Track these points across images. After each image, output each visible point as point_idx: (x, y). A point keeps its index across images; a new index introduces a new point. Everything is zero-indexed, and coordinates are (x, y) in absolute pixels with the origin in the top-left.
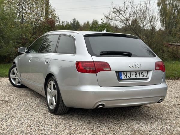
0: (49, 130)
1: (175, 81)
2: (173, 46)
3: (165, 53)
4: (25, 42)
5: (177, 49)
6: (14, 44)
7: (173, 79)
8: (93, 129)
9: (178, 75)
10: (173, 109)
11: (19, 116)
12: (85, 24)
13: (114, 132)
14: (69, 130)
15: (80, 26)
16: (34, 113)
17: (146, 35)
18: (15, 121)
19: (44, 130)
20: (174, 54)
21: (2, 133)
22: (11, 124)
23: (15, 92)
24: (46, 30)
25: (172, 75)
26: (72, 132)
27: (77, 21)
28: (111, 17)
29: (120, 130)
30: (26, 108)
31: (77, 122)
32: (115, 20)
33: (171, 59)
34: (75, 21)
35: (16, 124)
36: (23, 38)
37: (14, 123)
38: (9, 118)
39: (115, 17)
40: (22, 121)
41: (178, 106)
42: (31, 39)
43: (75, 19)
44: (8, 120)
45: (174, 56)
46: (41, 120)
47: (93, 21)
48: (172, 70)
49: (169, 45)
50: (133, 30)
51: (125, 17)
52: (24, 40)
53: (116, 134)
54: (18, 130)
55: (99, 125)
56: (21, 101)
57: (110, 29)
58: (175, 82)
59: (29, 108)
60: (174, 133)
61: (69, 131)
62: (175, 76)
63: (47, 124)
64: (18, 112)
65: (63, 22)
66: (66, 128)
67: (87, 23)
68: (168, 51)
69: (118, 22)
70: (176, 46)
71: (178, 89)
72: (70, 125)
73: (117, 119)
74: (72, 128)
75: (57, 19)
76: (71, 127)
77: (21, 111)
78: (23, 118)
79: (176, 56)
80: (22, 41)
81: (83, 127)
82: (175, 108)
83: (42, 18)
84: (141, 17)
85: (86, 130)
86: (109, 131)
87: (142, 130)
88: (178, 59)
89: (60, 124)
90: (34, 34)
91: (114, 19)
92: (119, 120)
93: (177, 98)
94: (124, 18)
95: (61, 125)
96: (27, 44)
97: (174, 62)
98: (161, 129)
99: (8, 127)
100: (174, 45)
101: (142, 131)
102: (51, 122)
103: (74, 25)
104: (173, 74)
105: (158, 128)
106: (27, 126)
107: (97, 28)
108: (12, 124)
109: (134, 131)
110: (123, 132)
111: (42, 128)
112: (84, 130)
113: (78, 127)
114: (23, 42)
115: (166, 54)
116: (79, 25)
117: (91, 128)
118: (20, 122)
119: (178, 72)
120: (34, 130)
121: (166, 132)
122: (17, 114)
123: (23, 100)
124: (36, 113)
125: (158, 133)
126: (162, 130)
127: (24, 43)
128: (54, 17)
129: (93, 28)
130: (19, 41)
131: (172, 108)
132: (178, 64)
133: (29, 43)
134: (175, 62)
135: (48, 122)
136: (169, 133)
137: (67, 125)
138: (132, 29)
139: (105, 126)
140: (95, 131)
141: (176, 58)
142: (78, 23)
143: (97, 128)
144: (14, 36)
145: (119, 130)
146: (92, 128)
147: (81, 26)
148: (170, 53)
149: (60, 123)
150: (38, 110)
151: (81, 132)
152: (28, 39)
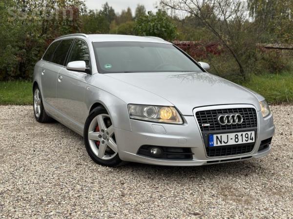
0: (90, 190)
1: (276, 107)
2: (271, 50)
3: (258, 62)
4: (30, 46)
5: (277, 55)
6: (13, 50)
7: (272, 104)
8: (158, 188)
9: (280, 96)
10: (277, 153)
11: (38, 168)
12: (123, 13)
13: (191, 191)
14: (122, 189)
15: (116, 16)
16: (61, 164)
17: (230, 33)
18: (34, 177)
19: (83, 190)
20: (272, 63)
21: (16, 196)
22: (29, 182)
23: (23, 129)
24: (64, 25)
25: (271, 98)
26: (126, 192)
27: (111, 8)
28: (172, 4)
29: (200, 188)
30: (48, 155)
31: (131, 177)
32: (179, 9)
33: (268, 70)
34: (107, 8)
35: (35, 181)
36: (27, 39)
37: (32, 180)
38: (24, 173)
39: (179, 4)
40: (45, 177)
41: (284, 148)
42: (41, 41)
43: (107, 4)
44: (22, 175)
45: (272, 66)
46: (75, 175)
47: (138, 8)
48: (271, 89)
49: (265, 49)
50: (209, 25)
51: (196, 3)
52: (28, 42)
53: (194, 194)
54: (42, 191)
55: (166, 182)
56: (36, 144)
57: (170, 22)
58: (277, 109)
59: (52, 156)
60: (283, 190)
61: (120, 191)
62: (275, 99)
63: (86, 181)
64: (35, 162)
65: (91, 11)
66: (115, 187)
67: (126, 11)
68: (263, 59)
69: (184, 11)
70: (275, 50)
71: (282, 120)
72: (122, 182)
73: (193, 171)
74: (126, 187)
75: (83, 7)
76: (123, 184)
77: (39, 160)
78: (45, 171)
79: (275, 66)
80: (25, 45)
81: (142, 184)
82: (280, 152)
83: (56, 4)
84: (222, 4)
85: (148, 188)
86: (183, 190)
87: (234, 187)
88: (279, 71)
89: (106, 180)
90: (45, 31)
91: (177, 7)
92: (197, 172)
93: (282, 134)
94: (194, 6)
95: (107, 182)
96: (33, 48)
97: (272, 76)
98: (263, 184)
99: (24, 187)
100: (272, 48)
101: (234, 189)
102: (90, 178)
103: (106, 15)
104: (272, 95)
105: (258, 184)
106: (55, 185)
107: (149, 21)
108: (31, 182)
109: (222, 189)
110: (204, 191)
111: (79, 187)
112: (144, 189)
113: (133, 185)
114: (27, 45)
115: (260, 63)
116: (114, 14)
117: (155, 185)
118: (42, 179)
119: (280, 92)
120: (67, 191)
121: (271, 189)
122: (35, 166)
123: (39, 143)
124: (65, 164)
125: (259, 192)
126: (264, 186)
127: (29, 48)
128: (77, 3)
129: (143, 22)
130: (20, 44)
131: (276, 151)
132: (280, 79)
133: (38, 47)
134: (274, 75)
135: (86, 178)
136: (275, 190)
137: (117, 181)
138: (207, 24)
139: (175, 182)
140: (161, 190)
141: (276, 69)
142: (112, 11)
143: (164, 186)
144: (13, 37)
145: (197, 187)
146: (157, 186)
147: (118, 16)
148: (266, 61)
149: (105, 178)
150: (67, 159)
151: (140, 193)
152: (36, 41)
